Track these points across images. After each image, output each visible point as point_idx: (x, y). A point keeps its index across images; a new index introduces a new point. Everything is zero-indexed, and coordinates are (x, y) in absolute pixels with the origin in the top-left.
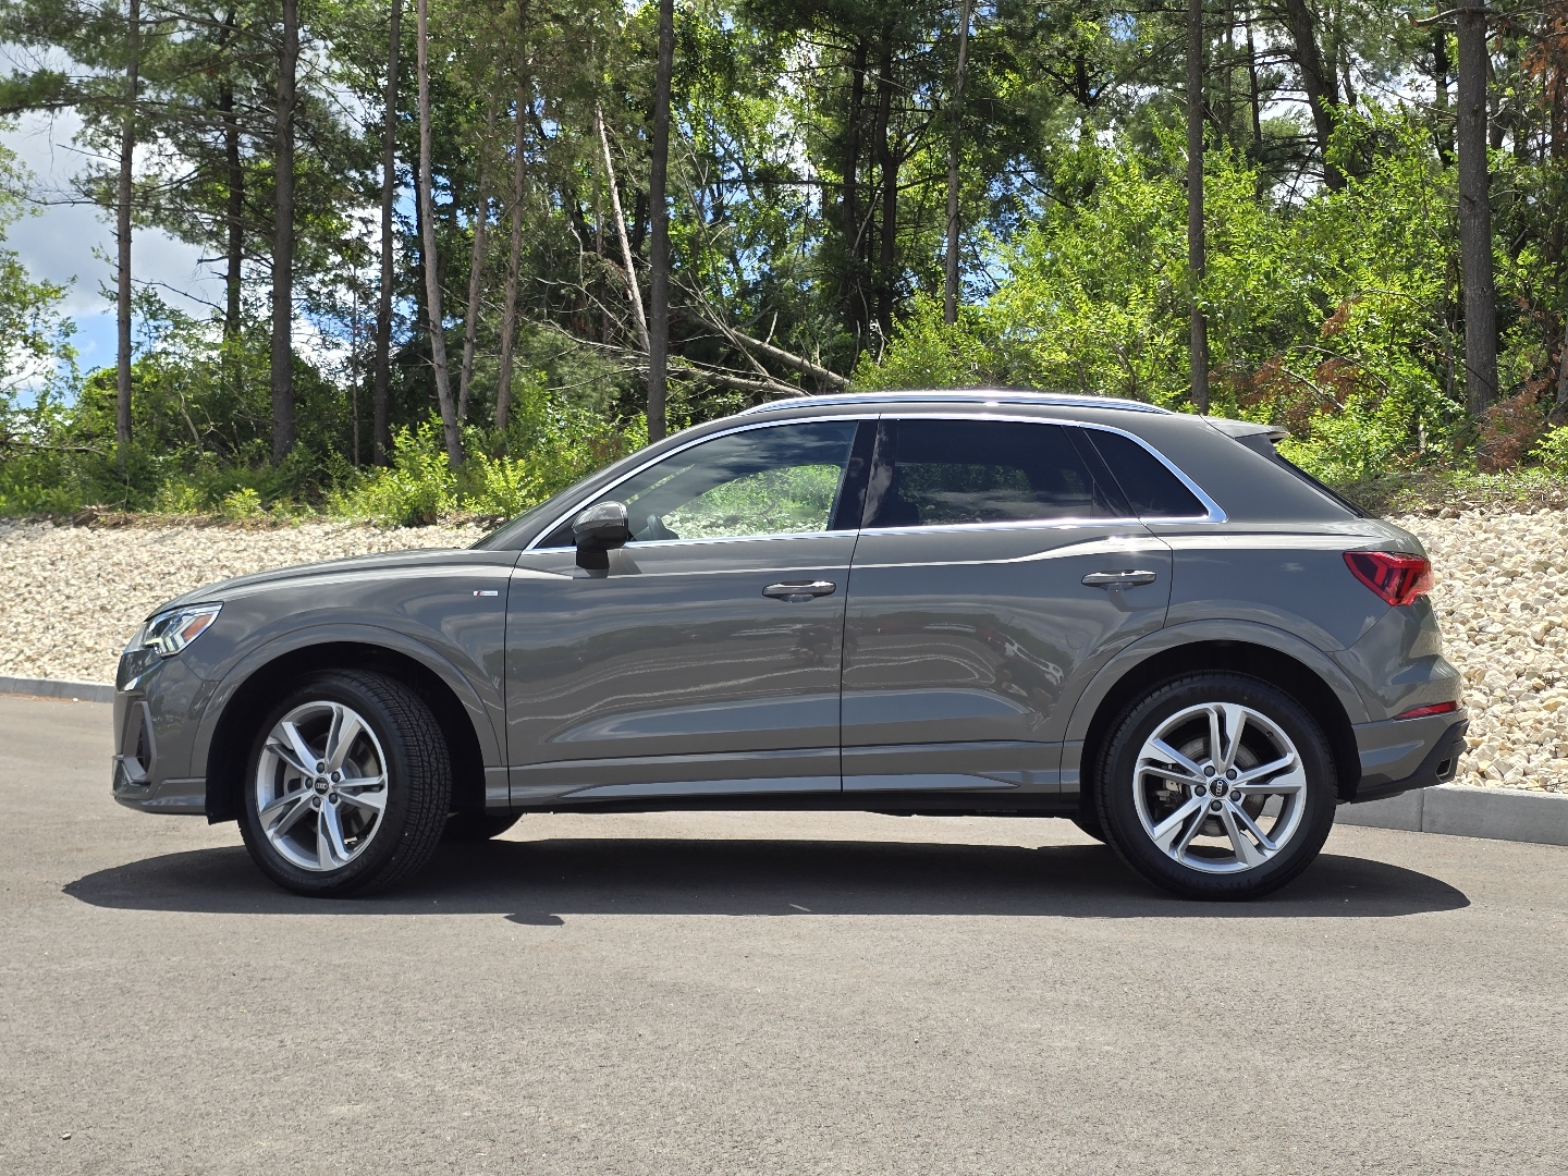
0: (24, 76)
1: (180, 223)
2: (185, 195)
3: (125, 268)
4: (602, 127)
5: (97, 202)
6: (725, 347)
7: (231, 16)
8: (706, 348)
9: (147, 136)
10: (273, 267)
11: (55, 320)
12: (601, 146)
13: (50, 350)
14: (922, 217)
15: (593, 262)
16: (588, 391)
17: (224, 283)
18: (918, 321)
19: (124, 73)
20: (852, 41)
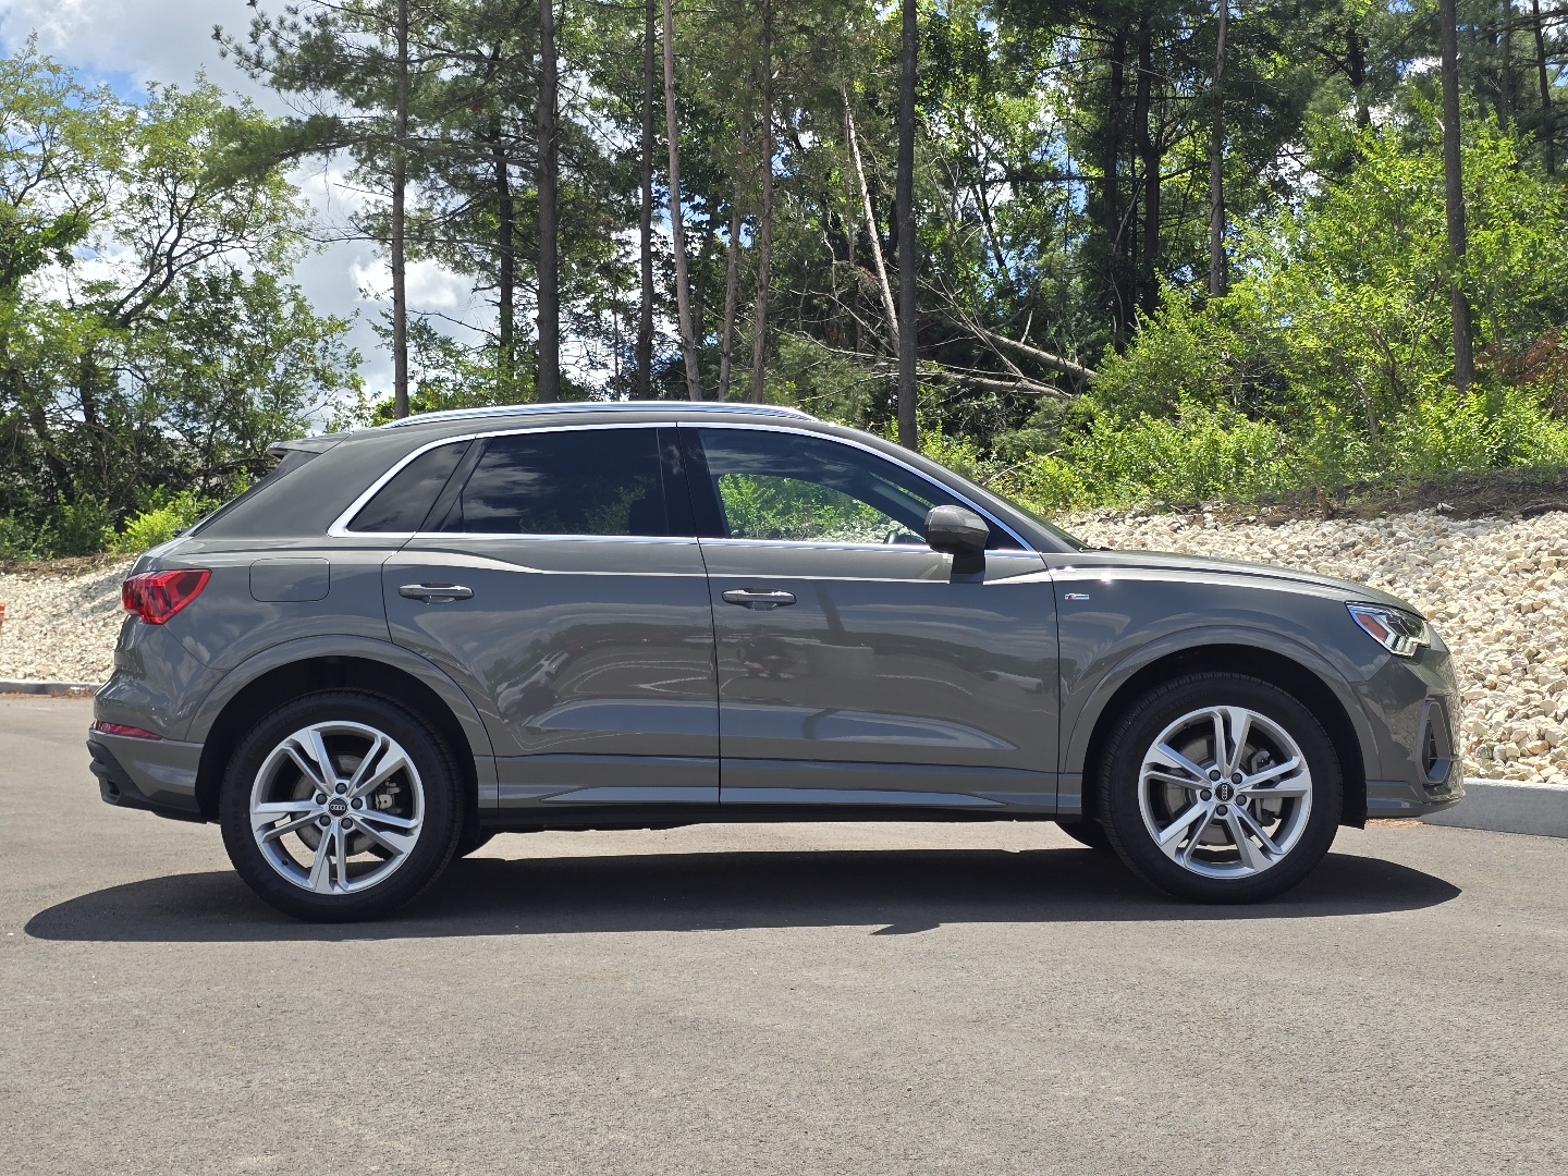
0: (299, 121)
1: (453, 255)
2: (457, 227)
3: (399, 298)
4: (853, 134)
5: (373, 238)
6: (979, 349)
7: (497, 50)
8: (959, 352)
9: (418, 173)
10: (537, 292)
11: (342, 353)
12: (852, 155)
13: (339, 381)
14: (1187, 207)
15: (845, 271)
16: (841, 400)
17: (497, 310)
18: (1165, 311)
19: (395, 113)
20: (1111, 34)
